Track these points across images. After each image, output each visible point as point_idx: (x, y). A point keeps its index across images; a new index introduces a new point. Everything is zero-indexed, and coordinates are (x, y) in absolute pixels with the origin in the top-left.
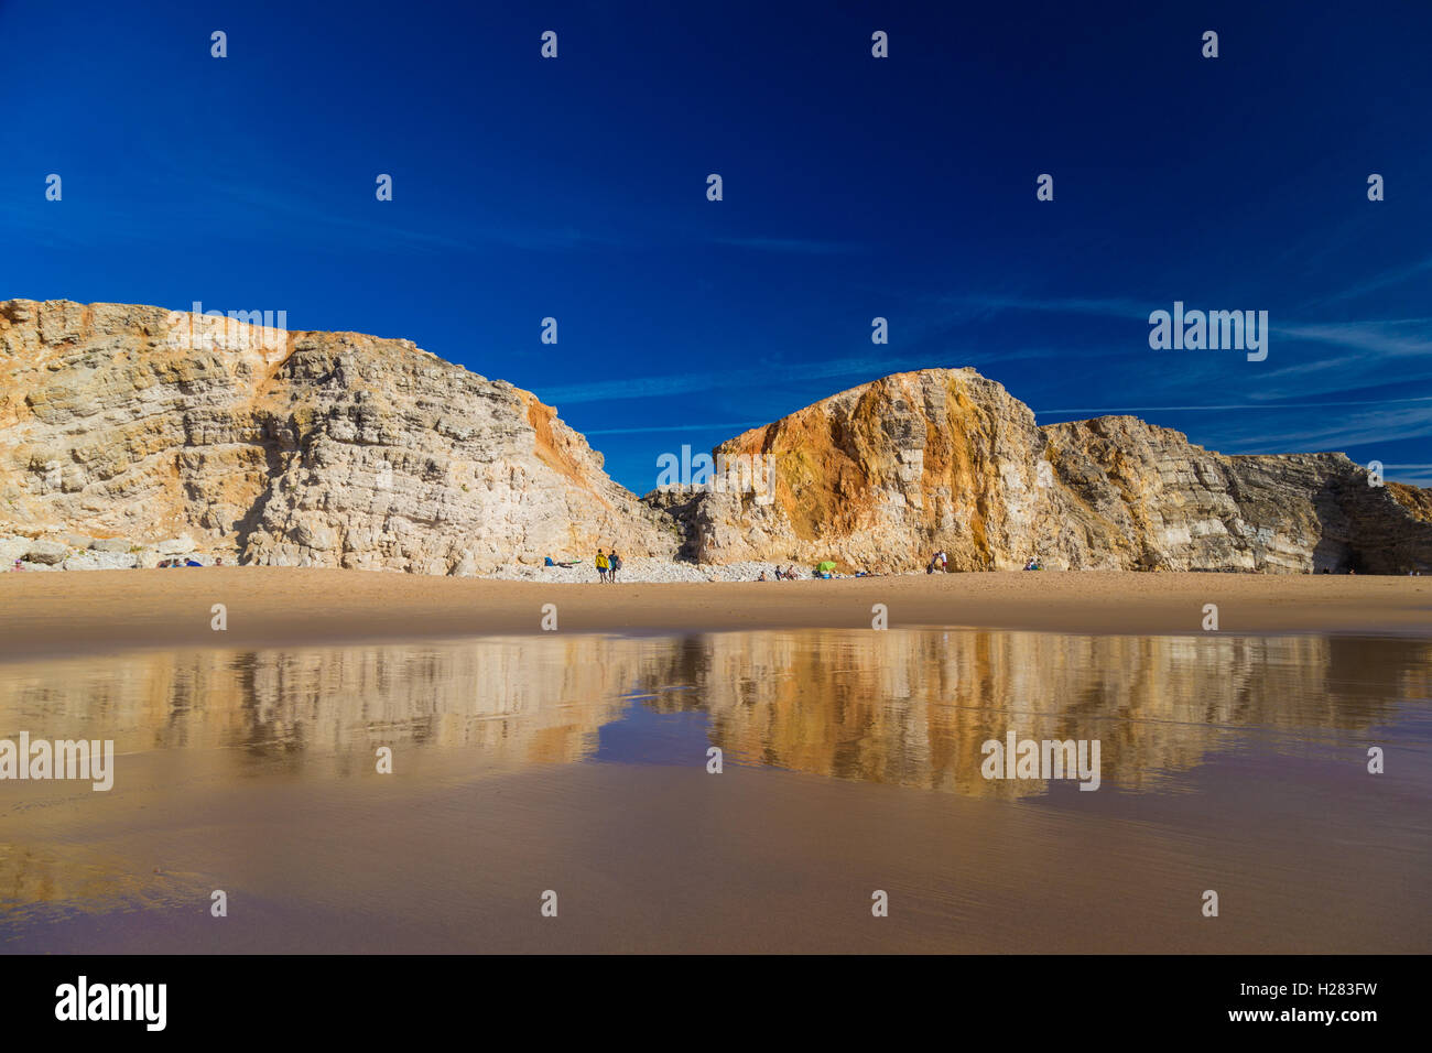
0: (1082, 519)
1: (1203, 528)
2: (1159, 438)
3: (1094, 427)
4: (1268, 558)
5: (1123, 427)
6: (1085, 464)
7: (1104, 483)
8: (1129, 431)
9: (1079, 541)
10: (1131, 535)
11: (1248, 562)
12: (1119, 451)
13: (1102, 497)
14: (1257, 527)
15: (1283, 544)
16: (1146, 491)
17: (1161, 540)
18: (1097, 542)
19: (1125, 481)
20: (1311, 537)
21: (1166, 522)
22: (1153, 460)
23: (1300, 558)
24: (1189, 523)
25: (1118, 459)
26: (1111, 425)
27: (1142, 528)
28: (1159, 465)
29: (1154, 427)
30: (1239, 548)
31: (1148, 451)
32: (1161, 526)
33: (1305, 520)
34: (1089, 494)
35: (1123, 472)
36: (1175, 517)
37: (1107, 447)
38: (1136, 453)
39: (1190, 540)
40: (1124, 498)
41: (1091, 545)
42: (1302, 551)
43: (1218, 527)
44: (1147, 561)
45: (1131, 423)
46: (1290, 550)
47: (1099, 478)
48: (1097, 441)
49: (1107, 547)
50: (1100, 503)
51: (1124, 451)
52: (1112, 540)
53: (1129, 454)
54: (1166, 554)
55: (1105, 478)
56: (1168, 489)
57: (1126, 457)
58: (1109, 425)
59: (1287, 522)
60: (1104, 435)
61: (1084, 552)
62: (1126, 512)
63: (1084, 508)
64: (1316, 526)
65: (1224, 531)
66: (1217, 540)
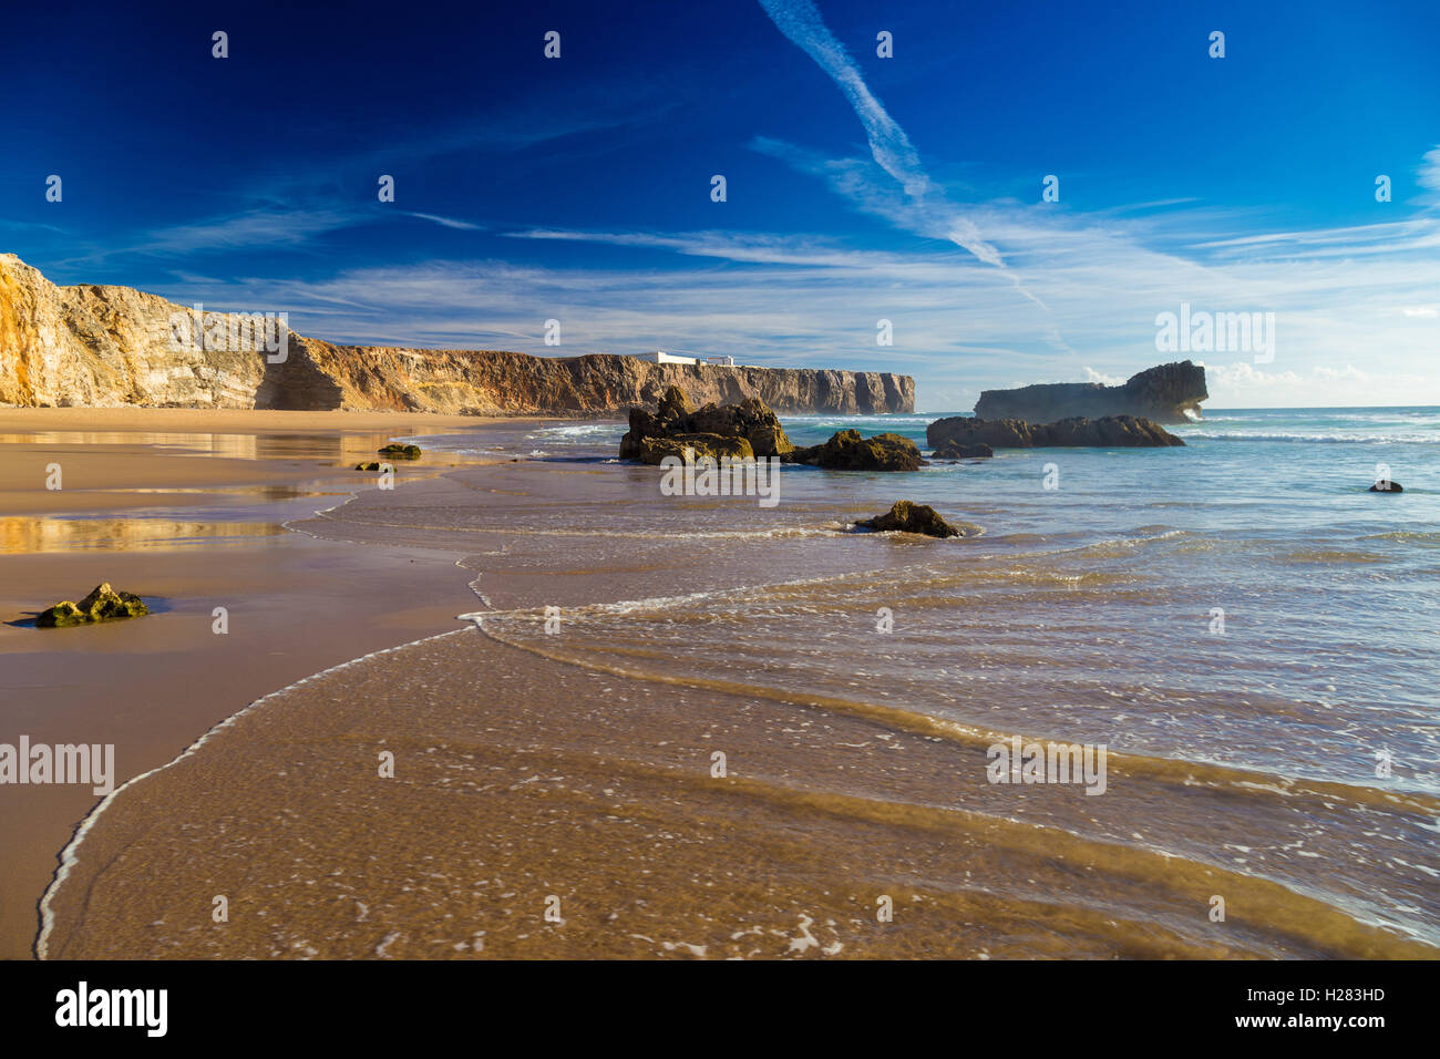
0: (90, 364)
1: (177, 372)
2: (148, 302)
3: (97, 292)
4: (224, 393)
5: (121, 295)
6: (90, 321)
7: (106, 339)
8: (124, 298)
9: (90, 381)
10: (125, 376)
11: (207, 397)
12: (117, 314)
13: (105, 348)
14: (217, 370)
15: (235, 383)
16: (137, 345)
17: (147, 379)
18: (101, 382)
19: (121, 338)
20: (256, 379)
21: (151, 368)
22: (143, 323)
23: (246, 394)
24: (167, 369)
25: (116, 320)
26: (111, 292)
27: (133, 372)
28: (147, 327)
29: (143, 294)
30: (202, 387)
31: (139, 315)
32: (147, 371)
33: (252, 366)
34: (94, 345)
35: (120, 331)
36: (158, 365)
37: (108, 310)
38: (130, 317)
39: (167, 382)
40: (120, 350)
41: (97, 383)
42: (248, 389)
43: (188, 372)
44: (135, 395)
45: (127, 292)
46: (240, 388)
47: (101, 334)
48: (100, 303)
49: (109, 385)
50: (103, 353)
51: (121, 314)
52: (112, 381)
53: (125, 316)
54: (149, 391)
55: (107, 334)
56: (153, 344)
57: (122, 319)
58: (110, 293)
59: (239, 368)
60: (106, 300)
61: (93, 389)
62: (122, 361)
63: (91, 356)
64: (260, 371)
65: (192, 375)
66: (186, 382)
